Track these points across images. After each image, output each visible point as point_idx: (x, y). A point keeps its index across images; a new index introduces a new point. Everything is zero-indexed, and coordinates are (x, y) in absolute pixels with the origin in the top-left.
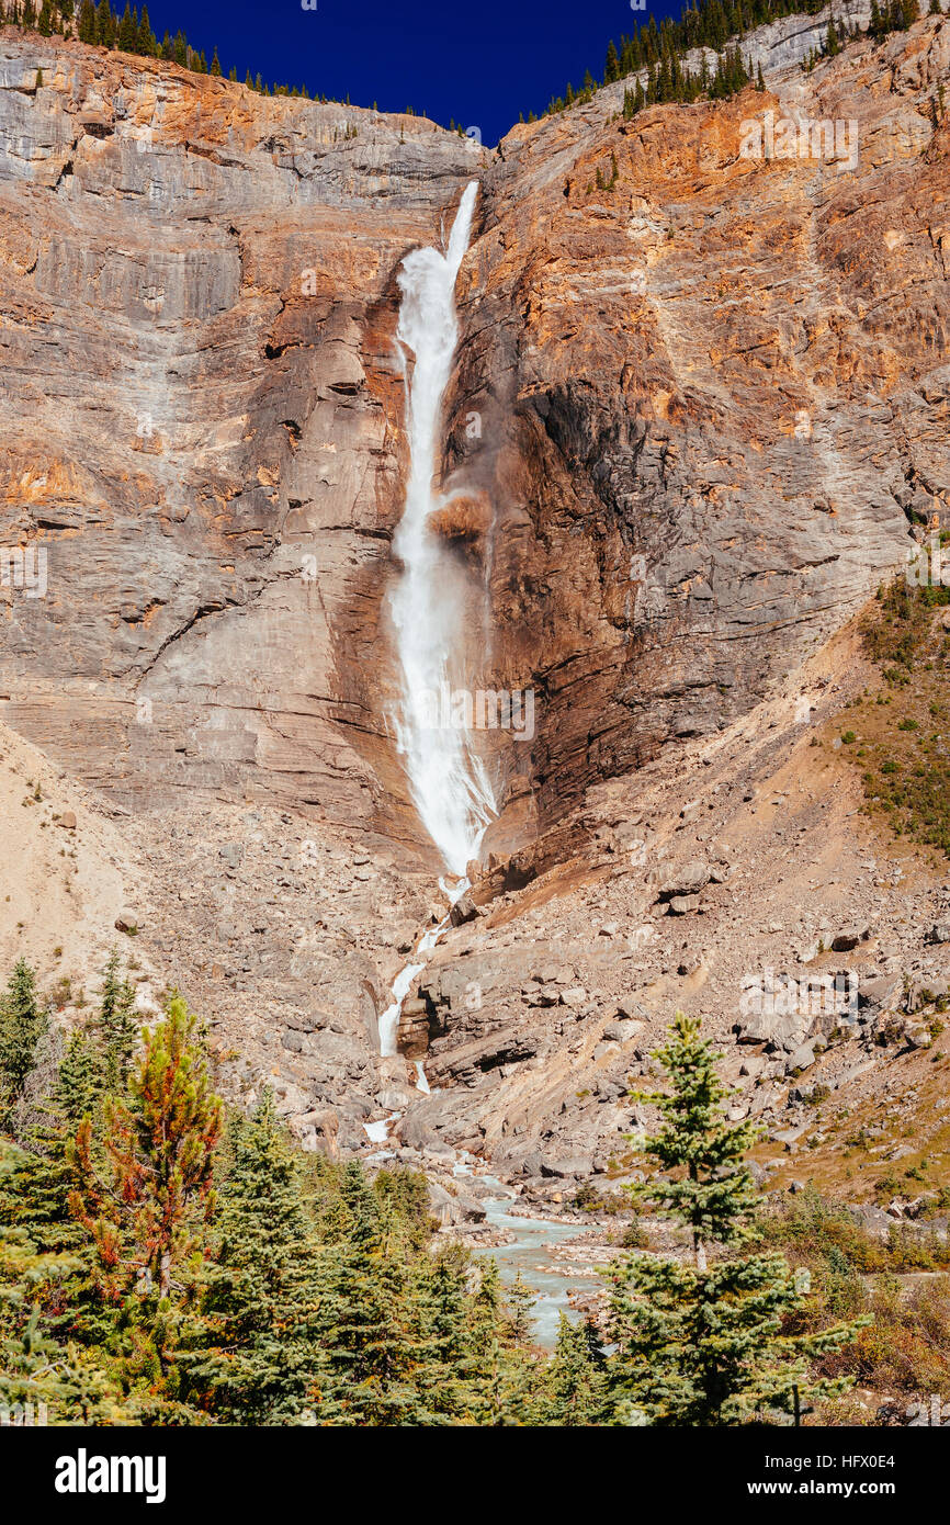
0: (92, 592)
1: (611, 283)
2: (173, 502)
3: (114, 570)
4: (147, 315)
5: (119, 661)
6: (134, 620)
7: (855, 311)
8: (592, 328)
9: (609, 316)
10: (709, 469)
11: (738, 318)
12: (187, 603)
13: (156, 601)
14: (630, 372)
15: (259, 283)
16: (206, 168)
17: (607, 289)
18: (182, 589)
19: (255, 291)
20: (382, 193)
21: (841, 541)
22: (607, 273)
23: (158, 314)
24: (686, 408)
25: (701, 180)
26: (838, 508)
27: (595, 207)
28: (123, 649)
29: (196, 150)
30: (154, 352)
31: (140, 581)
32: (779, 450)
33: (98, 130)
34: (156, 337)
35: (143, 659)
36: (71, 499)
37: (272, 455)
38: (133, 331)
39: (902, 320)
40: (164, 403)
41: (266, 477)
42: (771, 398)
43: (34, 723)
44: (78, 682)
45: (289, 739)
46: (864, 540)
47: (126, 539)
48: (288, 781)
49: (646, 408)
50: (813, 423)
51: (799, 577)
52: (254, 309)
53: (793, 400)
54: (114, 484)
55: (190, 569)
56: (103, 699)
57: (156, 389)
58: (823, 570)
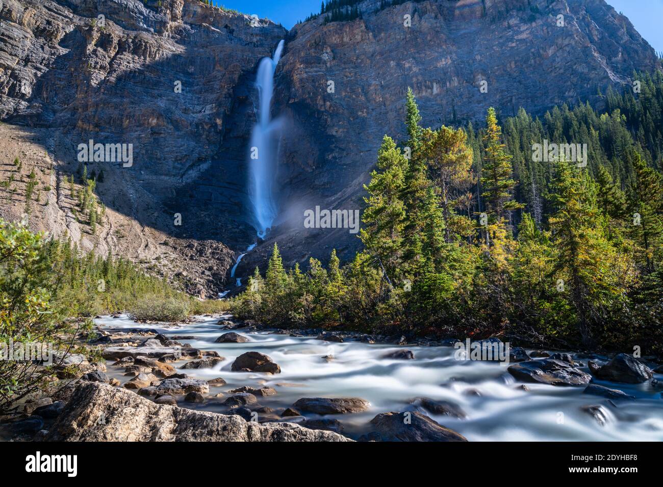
0: (168, 152)
1: (317, 72)
2: (192, 128)
3: (174, 146)
4: (189, 74)
5: (175, 172)
6: (180, 160)
7: (381, 83)
9: (315, 81)
11: (350, 83)
13: (186, 155)
14: (319, 97)
15: (220, 66)
16: (207, 32)
17: (315, 74)
18: (194, 152)
19: (219, 68)
21: (372, 146)
22: (315, 69)
24: (335, 108)
26: (372, 137)
27: (313, 50)
28: (176, 168)
30: (190, 84)
31: (182, 150)
32: (358, 121)
34: (191, 80)
35: (182, 171)
36: (163, 126)
37: (221, 116)
38: (184, 78)
39: (393, 86)
40: (192, 99)
41: (219, 122)
42: (357, 106)
43: (150, 188)
44: (163, 177)
45: (221, 194)
46: (378, 146)
47: (178, 138)
48: (220, 205)
49: (323, 107)
50: (367, 113)
51: (360, 155)
52: (219, 74)
53: (363, 107)
54: (176, 122)
55: (196, 147)
56: (170, 182)
57: (190, 95)
58: (366, 153)
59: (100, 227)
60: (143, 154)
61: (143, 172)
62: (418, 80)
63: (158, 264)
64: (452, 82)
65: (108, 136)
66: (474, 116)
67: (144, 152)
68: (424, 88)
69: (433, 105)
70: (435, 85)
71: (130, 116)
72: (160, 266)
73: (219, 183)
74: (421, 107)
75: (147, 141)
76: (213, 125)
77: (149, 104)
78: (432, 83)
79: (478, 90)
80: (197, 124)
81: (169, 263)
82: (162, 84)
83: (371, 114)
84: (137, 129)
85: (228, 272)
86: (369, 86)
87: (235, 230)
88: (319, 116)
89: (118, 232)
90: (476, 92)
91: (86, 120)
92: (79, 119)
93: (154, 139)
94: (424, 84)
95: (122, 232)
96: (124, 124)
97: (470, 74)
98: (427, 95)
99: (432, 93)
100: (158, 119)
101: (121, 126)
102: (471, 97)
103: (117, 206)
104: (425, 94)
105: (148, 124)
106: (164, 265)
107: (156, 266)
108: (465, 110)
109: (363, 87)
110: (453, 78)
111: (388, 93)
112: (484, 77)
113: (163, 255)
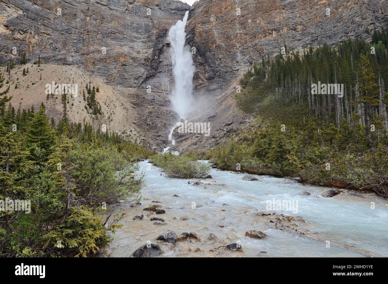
0: (131, 75)
2: (143, 62)
3: (134, 72)
4: (139, 33)
5: (135, 85)
6: (137, 79)
7: (243, 32)
8: (204, 35)
9: (207, 33)
10: (221, 56)
11: (226, 33)
12: (144, 77)
13: (140, 76)
14: (210, 41)
15: (155, 28)
17: (207, 28)
18: (144, 74)
19: (155, 29)
20: (174, 13)
21: (240, 67)
22: (207, 26)
23: (140, 33)
24: (218, 47)
25: (222, 11)
26: (239, 62)
27: (205, 16)
28: (135, 83)
29: (146, 6)
30: (140, 38)
31: (138, 73)
32: (231, 53)
33: (131, 3)
34: (140, 36)
35: (138, 85)
36: (127, 61)
37: (157, 54)
38: (137, 35)
39: (250, 33)
40: (141, 46)
41: (156, 58)
42: (230, 45)
43: (123, 94)
44: (129, 88)
45: (159, 96)
46: (243, 67)
47: (136, 67)
48: (159, 102)
49: (212, 47)
50: (236, 49)
51: (233, 73)
52: (155, 32)
53: (234, 46)
54: (134, 59)
55: (145, 71)
56: (133, 91)
57: (140, 44)
58: (237, 71)
59: (99, 115)
61: (118, 86)
62: (264, 29)
64: (283, 30)
65: (100, 68)
66: (296, 48)
67: (118, 76)
68: (267, 34)
69: (273, 43)
70: (274, 32)
71: (110, 57)
72: (132, 135)
73: (158, 91)
74: (267, 44)
75: (120, 69)
76: (153, 59)
77: (120, 50)
78: (272, 31)
79: (298, 34)
80: (145, 59)
81: (137, 133)
82: (125, 39)
83: (238, 49)
84: (114, 63)
85: (167, 137)
86: (237, 34)
87: (168, 115)
88: (210, 51)
89: (109, 118)
90: (297, 35)
91: (88, 60)
92: (85, 60)
93: (123, 68)
94: (267, 31)
95: (111, 118)
96: (107, 61)
97: (293, 25)
98: (269, 38)
99: (272, 36)
100: (124, 57)
101: (106, 62)
102: (294, 38)
103: (107, 104)
104: (268, 37)
105: (120, 61)
106: (134, 135)
107: (131, 135)
108: (291, 45)
109: (233, 35)
110: (284, 28)
111: (248, 37)
112: (301, 26)
113: (133, 129)
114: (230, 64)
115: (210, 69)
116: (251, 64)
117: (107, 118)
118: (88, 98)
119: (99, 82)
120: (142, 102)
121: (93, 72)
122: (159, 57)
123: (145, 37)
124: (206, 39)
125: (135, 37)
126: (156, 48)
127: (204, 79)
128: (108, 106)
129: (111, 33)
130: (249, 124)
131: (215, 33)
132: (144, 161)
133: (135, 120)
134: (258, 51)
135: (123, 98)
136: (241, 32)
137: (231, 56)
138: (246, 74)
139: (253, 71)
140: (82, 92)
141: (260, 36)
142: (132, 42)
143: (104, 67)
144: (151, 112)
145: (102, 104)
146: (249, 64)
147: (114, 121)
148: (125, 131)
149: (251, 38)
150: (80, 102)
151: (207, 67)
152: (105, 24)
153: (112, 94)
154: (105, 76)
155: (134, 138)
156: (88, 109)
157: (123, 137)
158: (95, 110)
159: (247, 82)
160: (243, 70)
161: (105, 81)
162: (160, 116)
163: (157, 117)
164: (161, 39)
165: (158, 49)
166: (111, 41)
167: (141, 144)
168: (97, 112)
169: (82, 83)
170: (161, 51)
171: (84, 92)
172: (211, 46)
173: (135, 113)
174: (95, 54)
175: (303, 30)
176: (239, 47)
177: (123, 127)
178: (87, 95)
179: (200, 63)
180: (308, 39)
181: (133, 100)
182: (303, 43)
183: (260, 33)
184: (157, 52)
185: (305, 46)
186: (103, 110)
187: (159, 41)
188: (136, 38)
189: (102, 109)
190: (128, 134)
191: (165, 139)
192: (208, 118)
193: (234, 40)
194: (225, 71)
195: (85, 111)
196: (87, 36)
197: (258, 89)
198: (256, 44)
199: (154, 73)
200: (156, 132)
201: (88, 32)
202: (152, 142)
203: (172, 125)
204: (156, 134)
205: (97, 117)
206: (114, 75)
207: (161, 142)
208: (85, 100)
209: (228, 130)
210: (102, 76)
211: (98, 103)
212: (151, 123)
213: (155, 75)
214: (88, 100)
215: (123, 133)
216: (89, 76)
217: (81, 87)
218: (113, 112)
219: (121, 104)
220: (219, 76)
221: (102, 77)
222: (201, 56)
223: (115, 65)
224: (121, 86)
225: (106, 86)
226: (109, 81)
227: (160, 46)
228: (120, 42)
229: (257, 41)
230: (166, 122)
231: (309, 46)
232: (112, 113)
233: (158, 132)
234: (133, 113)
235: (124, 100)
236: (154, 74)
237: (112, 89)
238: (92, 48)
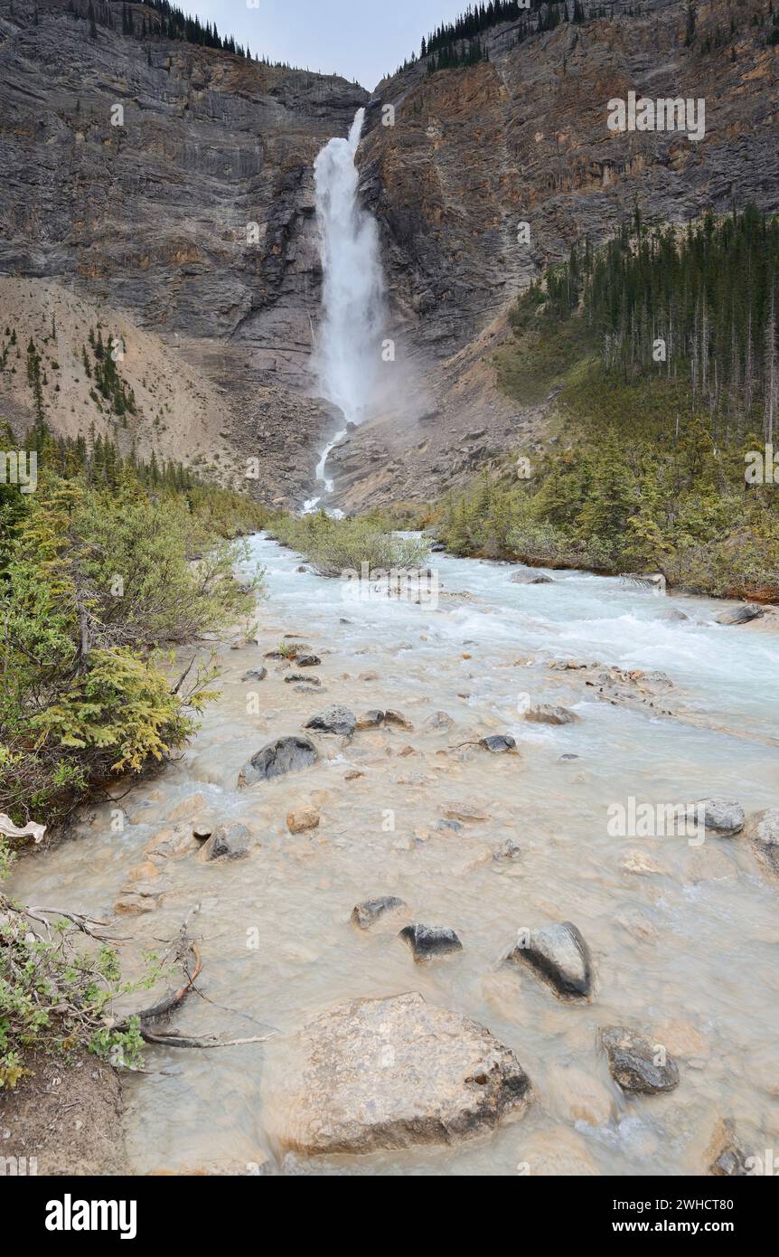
0: (210, 302)
1: (419, 158)
2: (239, 263)
3: (217, 293)
4: (225, 177)
5: (222, 330)
6: (226, 313)
7: (520, 171)
8: (410, 181)
9: (417, 174)
10: (456, 244)
11: (471, 175)
12: (246, 305)
13: (234, 305)
14: (425, 201)
15: (271, 161)
16: (247, 105)
17: (417, 162)
18: (244, 300)
19: (270, 165)
20: (323, 116)
21: (507, 275)
22: (417, 154)
23: (230, 177)
24: (449, 217)
25: (459, 108)
26: (507, 261)
27: (412, 121)
28: (222, 325)
29: (242, 96)
30: (229, 194)
31: (228, 297)
32: (485, 235)
33: (198, 87)
34: (229, 187)
35: (230, 330)
36: (198, 263)
37: (278, 241)
38: (221, 186)
39: (539, 176)
40: (233, 218)
41: (276, 250)
42: (482, 212)
43: (189, 356)
44: (205, 340)
45: (289, 360)
46: (517, 275)
47: (221, 279)
48: (288, 377)
49: (431, 217)
50: (499, 223)
51: (490, 292)
52: (269, 173)
53: (493, 213)
54: (216, 255)
55: (247, 291)
56: (215, 346)
57: (230, 211)
58: (499, 288)
59: (130, 415)
60: (174, 307)
61: (176, 335)
62: (579, 163)
63: (217, 466)
64: (634, 163)
65: (123, 283)
66: (668, 219)
67: (175, 304)
68: (588, 176)
69: (603, 203)
70: (606, 170)
71: (150, 251)
72: (221, 467)
73: (285, 345)
74: (586, 208)
75: (178, 287)
76: (268, 256)
77: (174, 229)
78: (602, 166)
79: (676, 175)
80: (245, 255)
81: (232, 463)
82: (188, 197)
83: (505, 223)
84: (162, 269)
85: (312, 472)
86: (502, 178)
87: (314, 413)
88: (426, 231)
89: (157, 422)
90: (673, 178)
91: (89, 261)
92: (80, 260)
93: (188, 284)
94: (588, 168)
95: (162, 422)
96: (142, 264)
97: (662, 147)
98: (593, 188)
99: (602, 183)
100: (189, 252)
101: (139, 266)
102: (664, 188)
103: (149, 385)
104: (589, 187)
105: (176, 262)
106: (225, 466)
107: (216, 468)
108: (654, 209)
109: (492, 179)
110: (637, 156)
111: (532, 187)
112: (687, 152)
113: (221, 452)
114: (481, 268)
115: (424, 281)
116: (539, 265)
117: (150, 422)
118: (96, 369)
119: (123, 322)
120: (242, 378)
121: (105, 296)
122: (284, 250)
123: (243, 191)
124: (416, 195)
125: (214, 192)
126: (276, 223)
127: (410, 311)
128: (153, 389)
129: (148, 180)
130: (528, 435)
131: (441, 174)
132: (254, 534)
133: (227, 427)
134: (559, 229)
135: (191, 367)
136: (515, 170)
137: (483, 244)
138: (524, 296)
139: (544, 286)
140: (80, 353)
141: (568, 182)
142: (207, 206)
143: (134, 281)
144: (268, 405)
145: (135, 384)
146: (532, 266)
147: (171, 429)
148: (200, 456)
149: (541, 190)
150: (77, 381)
151: (417, 276)
152: (129, 154)
153: (161, 356)
154: (141, 307)
155: (226, 475)
156: (100, 400)
157: (197, 473)
158: (118, 403)
159: (527, 319)
160: (517, 284)
161: (141, 320)
162: (292, 415)
163: (284, 417)
164: (287, 196)
165: (280, 226)
166: (148, 205)
167: (245, 491)
168: (124, 406)
169: (77, 328)
170: (289, 232)
171: (84, 352)
172: (428, 215)
173: (226, 408)
174: (106, 243)
175: (690, 164)
176: (507, 216)
177: (194, 448)
178: (93, 361)
179: (399, 264)
180: (701, 192)
181: (217, 373)
182: (688, 203)
183: (567, 174)
184: (278, 234)
185: (694, 212)
186: (139, 403)
187: (283, 202)
188: (219, 193)
189: (136, 398)
190: (209, 465)
191: (306, 477)
192: (421, 419)
193: (494, 197)
194: (467, 286)
195: (93, 403)
196: (81, 190)
197: (556, 337)
198: (555, 207)
199: (273, 295)
200: (281, 459)
201: (83, 178)
202: (272, 486)
203: (325, 440)
204: (282, 464)
205: (125, 422)
206: (164, 302)
207: (296, 484)
208: (89, 376)
209: (472, 452)
210: (130, 306)
211: (126, 382)
212: (268, 434)
213: (274, 301)
214: (97, 374)
215: (196, 463)
216: (95, 308)
217: (75, 339)
218: (166, 405)
219: (187, 385)
220: (452, 303)
221: (130, 309)
222: (399, 244)
223: (165, 275)
224: (183, 333)
225: (143, 336)
226: (149, 321)
227: (286, 216)
228: (173, 205)
229: (557, 199)
230: (309, 432)
231: (704, 213)
232: (164, 407)
233: (287, 459)
234: (219, 407)
235: (194, 372)
236: (271, 298)
237: (159, 344)
238: (96, 227)
